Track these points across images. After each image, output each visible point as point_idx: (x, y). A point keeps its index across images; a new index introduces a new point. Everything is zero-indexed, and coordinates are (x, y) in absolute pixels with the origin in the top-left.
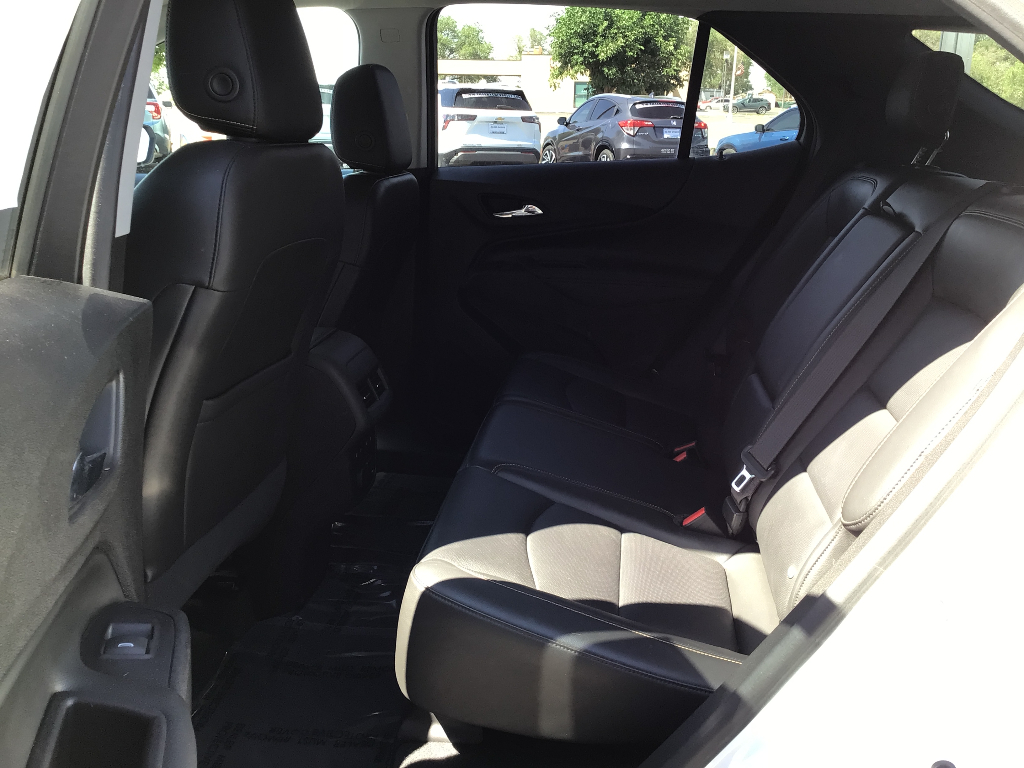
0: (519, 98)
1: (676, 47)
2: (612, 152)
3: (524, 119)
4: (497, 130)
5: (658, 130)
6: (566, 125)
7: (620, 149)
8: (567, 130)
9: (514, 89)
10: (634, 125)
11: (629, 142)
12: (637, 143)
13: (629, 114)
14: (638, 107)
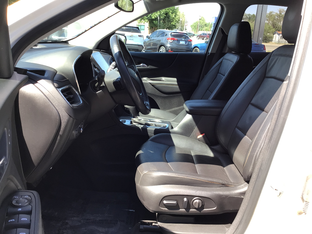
0: (137, 29)
1: (175, 16)
2: (165, 47)
3: (139, 36)
4: (131, 39)
5: (178, 41)
6: (149, 38)
7: (167, 46)
8: (149, 40)
9: (136, 26)
10: (172, 39)
11: (170, 44)
12: (172, 45)
13: (170, 36)
14: (173, 34)
